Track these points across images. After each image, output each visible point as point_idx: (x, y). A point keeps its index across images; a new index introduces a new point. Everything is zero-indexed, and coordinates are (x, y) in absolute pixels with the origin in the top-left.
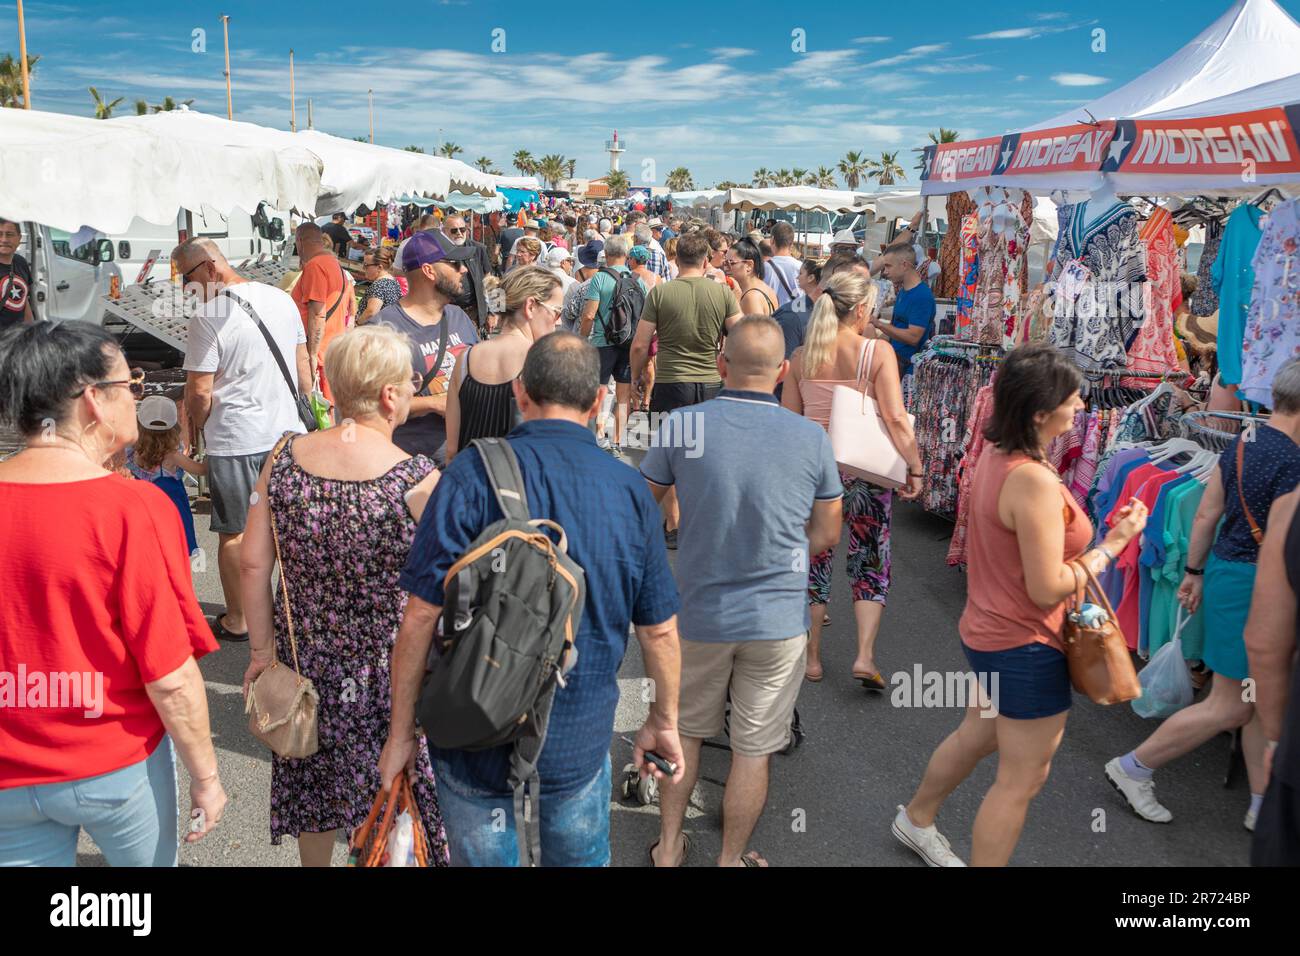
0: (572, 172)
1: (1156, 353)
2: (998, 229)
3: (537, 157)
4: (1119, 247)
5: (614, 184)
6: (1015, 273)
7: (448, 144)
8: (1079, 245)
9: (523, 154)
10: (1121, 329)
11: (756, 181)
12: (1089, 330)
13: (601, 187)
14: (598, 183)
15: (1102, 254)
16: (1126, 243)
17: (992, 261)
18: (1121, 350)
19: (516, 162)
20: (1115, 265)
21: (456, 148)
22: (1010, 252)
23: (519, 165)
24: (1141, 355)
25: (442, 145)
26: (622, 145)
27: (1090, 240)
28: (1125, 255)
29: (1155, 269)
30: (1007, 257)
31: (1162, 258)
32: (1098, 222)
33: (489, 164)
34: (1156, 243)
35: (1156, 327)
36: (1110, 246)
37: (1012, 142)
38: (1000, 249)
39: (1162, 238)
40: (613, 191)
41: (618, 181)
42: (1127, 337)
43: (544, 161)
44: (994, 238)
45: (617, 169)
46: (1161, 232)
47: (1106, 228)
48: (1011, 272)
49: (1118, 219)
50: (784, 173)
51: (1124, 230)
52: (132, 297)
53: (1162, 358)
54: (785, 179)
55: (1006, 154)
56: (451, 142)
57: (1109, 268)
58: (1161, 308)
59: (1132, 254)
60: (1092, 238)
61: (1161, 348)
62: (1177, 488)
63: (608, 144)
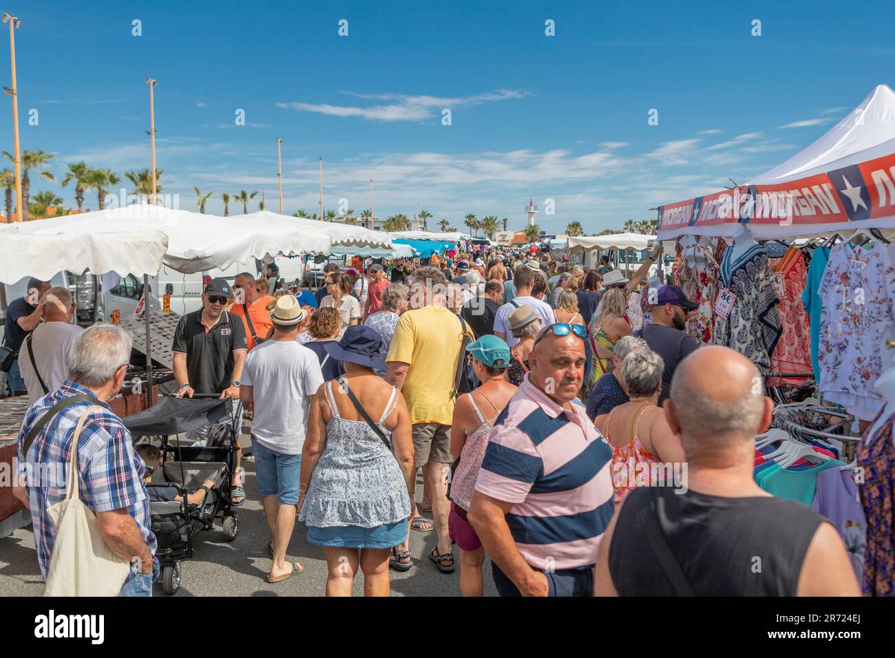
0: (505, 227)
1: (797, 357)
2: (691, 265)
3: (480, 218)
4: (756, 278)
5: (530, 234)
6: (707, 296)
7: (423, 212)
8: (728, 277)
9: (471, 217)
10: (764, 339)
11: (626, 228)
12: (738, 341)
13: (521, 236)
14: (520, 234)
15: (743, 284)
16: (762, 275)
17: (688, 288)
18: (765, 356)
19: (466, 222)
20: (754, 292)
21: (428, 214)
22: (702, 281)
23: (468, 224)
24: (784, 358)
25: (420, 212)
26: (535, 209)
27: (734, 274)
28: (763, 284)
29: (791, 293)
30: (700, 285)
31: (797, 285)
32: (739, 260)
33: (447, 224)
34: (790, 275)
35: (796, 337)
36: (749, 277)
37: (698, 202)
38: (694, 280)
39: (795, 270)
40: (530, 238)
41: (533, 232)
42: (769, 345)
43: (484, 220)
44: (688, 271)
45: (533, 225)
46: (794, 266)
47: (745, 264)
48: (704, 296)
49: (753, 258)
50: (645, 223)
51: (758, 266)
52: (129, 324)
53: (802, 361)
54: (645, 226)
55: (696, 211)
56: (425, 210)
57: (750, 294)
58: (799, 322)
59: (767, 283)
60: (735, 272)
61: (800, 354)
62: (762, 472)
63: (527, 208)
